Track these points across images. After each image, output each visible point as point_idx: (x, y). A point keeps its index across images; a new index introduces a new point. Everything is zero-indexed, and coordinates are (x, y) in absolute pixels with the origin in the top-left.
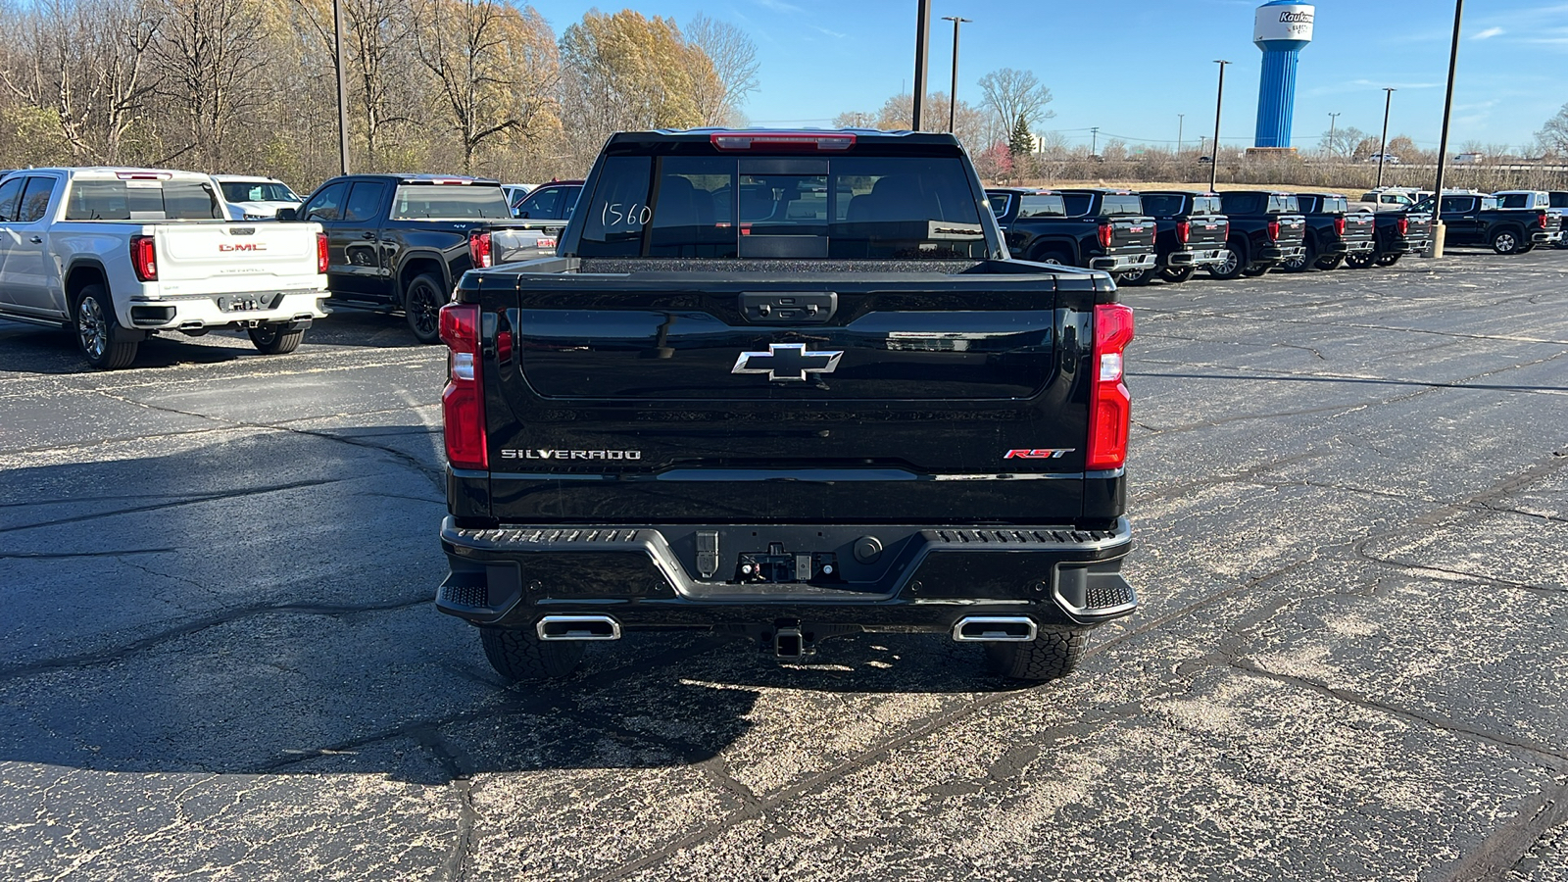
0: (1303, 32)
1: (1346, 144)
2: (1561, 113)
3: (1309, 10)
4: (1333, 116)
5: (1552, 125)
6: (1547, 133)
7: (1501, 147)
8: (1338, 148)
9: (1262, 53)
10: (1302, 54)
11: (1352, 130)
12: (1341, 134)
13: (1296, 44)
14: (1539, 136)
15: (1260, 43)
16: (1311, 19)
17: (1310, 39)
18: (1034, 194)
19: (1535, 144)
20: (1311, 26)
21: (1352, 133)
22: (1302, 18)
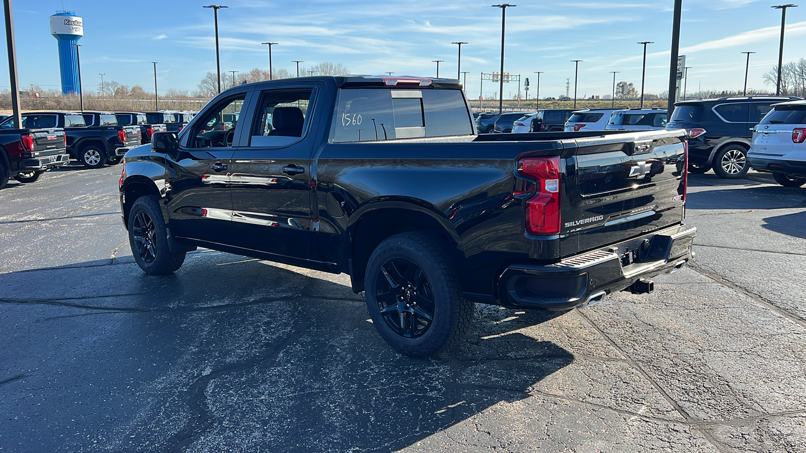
0: (79, 31)
1: (111, 89)
2: (207, 76)
3: (79, 19)
4: (102, 75)
5: (204, 82)
6: (203, 85)
7: (185, 91)
8: (108, 91)
9: (57, 40)
10: (79, 42)
11: (113, 82)
12: (108, 84)
13: (76, 37)
14: (200, 86)
15: (56, 35)
16: (81, 25)
17: (83, 35)
18: (71, 115)
19: (198, 90)
20: (81, 28)
21: (114, 84)
22: (76, 23)
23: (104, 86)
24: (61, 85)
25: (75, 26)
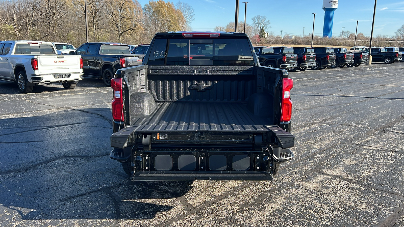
0: (335, 6)
1: (346, 35)
2: (402, 27)
4: (343, 28)
5: (399, 30)
7: (386, 36)
8: (344, 36)
9: (325, 11)
11: (348, 31)
12: (345, 32)
13: (333, 9)
14: (396, 33)
15: (324, 9)
16: (337, 3)
17: (337, 8)
18: (266, 48)
19: (395, 35)
20: (337, 4)
21: (348, 32)
22: (335, 2)
23: (343, 33)
24: (323, 33)
25: (334, 4)
